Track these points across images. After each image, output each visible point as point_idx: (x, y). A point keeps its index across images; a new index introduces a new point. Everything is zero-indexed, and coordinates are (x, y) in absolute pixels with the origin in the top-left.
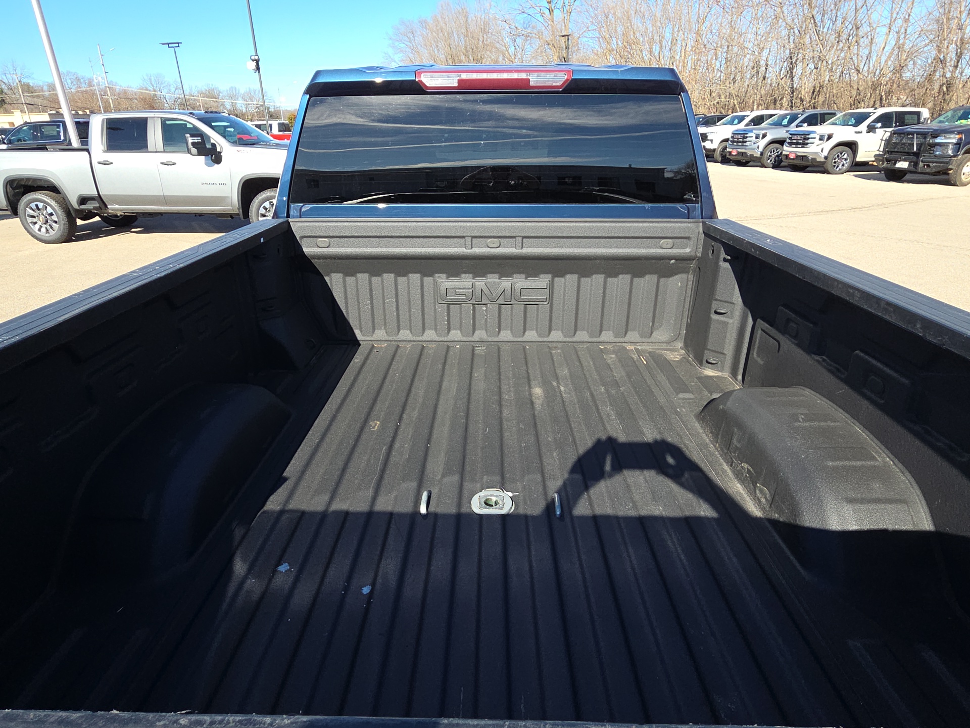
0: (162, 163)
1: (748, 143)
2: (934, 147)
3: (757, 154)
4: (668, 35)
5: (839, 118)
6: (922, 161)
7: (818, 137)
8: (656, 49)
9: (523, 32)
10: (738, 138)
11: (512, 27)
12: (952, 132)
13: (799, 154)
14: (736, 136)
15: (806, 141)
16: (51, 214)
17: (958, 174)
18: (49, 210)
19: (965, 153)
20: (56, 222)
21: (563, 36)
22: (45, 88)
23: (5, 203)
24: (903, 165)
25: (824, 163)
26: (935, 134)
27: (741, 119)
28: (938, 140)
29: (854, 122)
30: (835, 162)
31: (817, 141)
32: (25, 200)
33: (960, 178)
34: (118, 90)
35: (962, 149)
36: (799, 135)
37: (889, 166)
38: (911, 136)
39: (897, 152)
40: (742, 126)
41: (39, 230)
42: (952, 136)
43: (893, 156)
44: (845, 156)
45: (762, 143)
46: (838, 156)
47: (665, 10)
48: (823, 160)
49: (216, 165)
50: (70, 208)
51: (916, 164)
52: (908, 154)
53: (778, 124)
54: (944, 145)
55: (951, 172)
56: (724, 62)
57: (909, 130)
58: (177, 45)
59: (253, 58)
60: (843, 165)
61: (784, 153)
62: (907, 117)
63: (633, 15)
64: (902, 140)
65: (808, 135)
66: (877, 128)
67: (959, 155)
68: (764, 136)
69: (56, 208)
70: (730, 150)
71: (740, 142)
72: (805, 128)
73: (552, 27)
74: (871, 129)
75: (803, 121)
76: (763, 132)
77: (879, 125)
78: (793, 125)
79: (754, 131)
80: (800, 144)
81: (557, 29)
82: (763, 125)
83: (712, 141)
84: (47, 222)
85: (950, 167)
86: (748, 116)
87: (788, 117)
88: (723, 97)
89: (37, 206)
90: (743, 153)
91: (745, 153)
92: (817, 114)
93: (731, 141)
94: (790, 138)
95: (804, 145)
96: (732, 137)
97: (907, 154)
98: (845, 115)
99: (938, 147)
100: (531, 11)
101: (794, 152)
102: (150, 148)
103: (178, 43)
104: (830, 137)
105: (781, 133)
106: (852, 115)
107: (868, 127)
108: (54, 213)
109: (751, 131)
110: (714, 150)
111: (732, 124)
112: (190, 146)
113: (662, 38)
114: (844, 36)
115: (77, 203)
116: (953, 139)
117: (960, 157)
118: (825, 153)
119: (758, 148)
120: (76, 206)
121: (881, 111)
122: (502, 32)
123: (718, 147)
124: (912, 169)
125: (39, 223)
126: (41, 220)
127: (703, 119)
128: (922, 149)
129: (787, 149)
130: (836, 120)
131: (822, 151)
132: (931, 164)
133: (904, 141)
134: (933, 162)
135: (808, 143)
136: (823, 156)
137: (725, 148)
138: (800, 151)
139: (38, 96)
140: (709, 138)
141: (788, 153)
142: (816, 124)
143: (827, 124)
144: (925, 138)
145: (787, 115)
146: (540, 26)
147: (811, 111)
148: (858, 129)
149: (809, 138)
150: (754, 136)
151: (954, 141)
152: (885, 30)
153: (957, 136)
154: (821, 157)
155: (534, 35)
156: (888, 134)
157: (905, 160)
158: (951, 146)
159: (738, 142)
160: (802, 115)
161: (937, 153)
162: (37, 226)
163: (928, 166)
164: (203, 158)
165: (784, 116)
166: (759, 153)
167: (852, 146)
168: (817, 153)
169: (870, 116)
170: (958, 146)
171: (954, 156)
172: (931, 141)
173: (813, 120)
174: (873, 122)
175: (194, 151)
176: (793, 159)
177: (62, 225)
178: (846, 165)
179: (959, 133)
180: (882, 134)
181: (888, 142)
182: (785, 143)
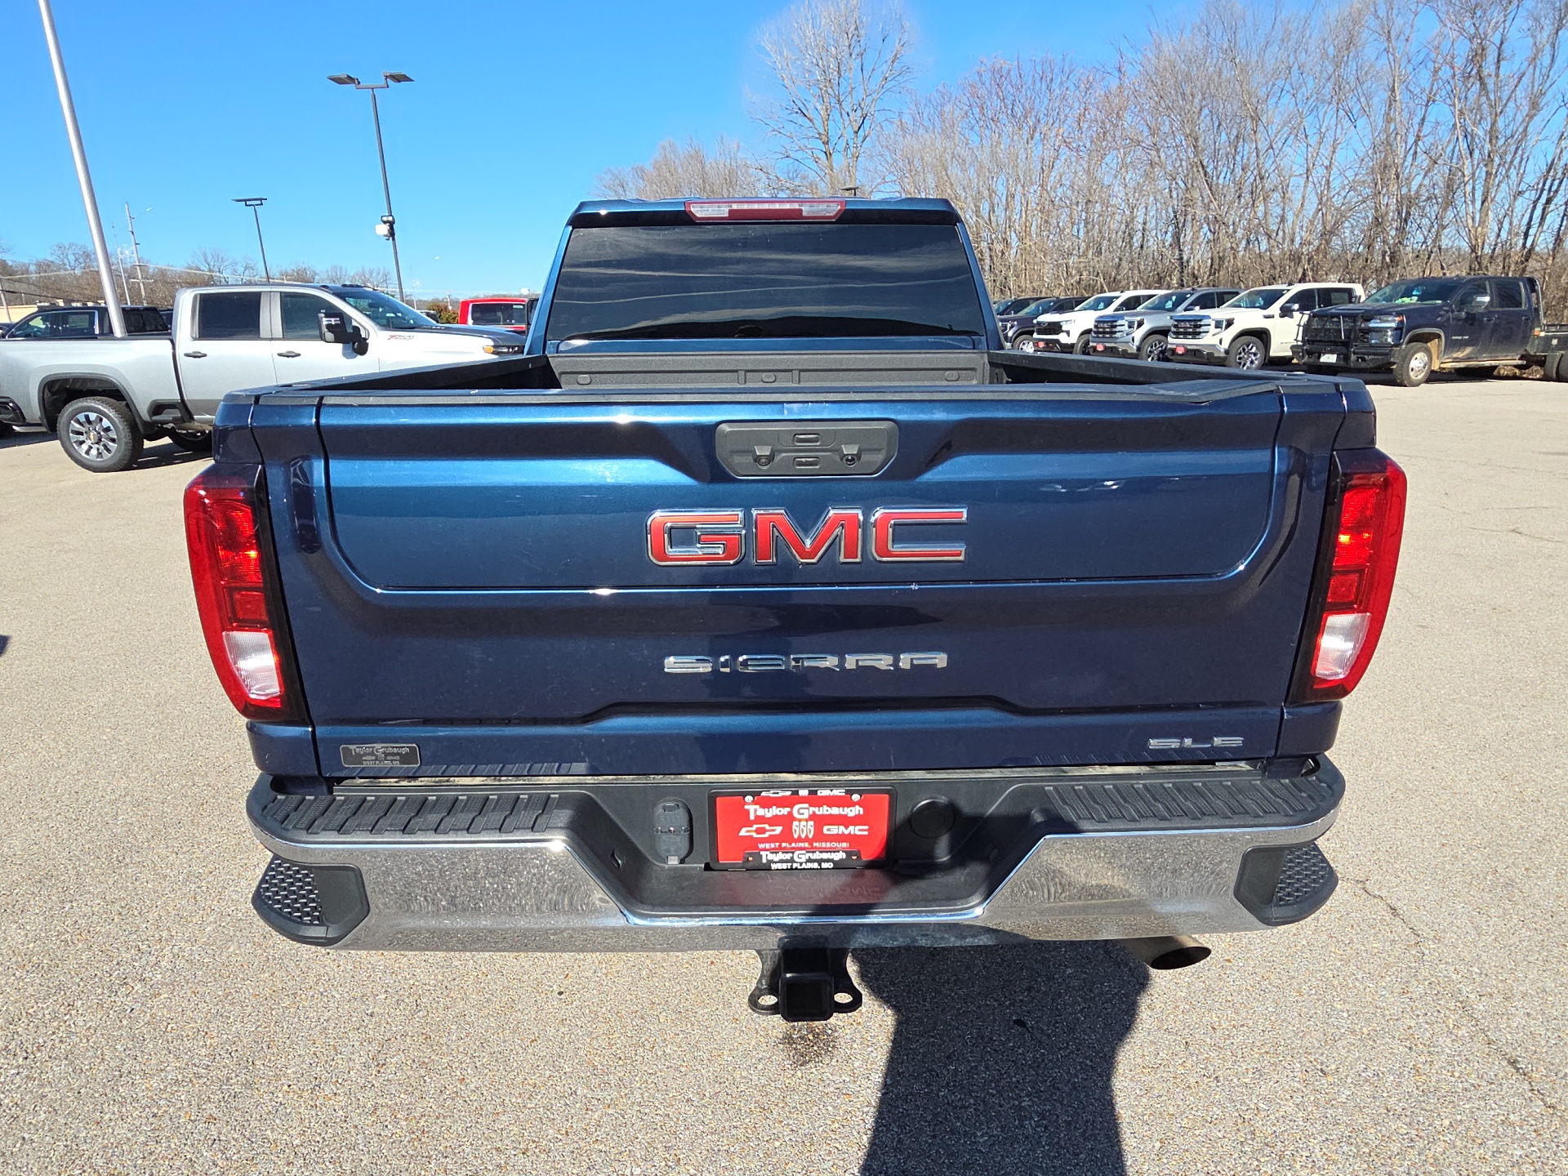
0: (280, 355)
1: (1118, 335)
2: (1367, 333)
3: (1133, 349)
4: (1001, 189)
5: (1242, 298)
6: (1354, 353)
7: (1213, 324)
8: (985, 207)
9: (788, 185)
10: (1104, 328)
11: (771, 177)
12: (1390, 314)
13: (1189, 347)
14: (1102, 325)
15: (1198, 330)
16: (107, 430)
17: (1405, 370)
18: (106, 423)
19: (1410, 341)
20: (113, 440)
21: (848, 190)
22: (32, 268)
23: (39, 414)
24: (1329, 358)
25: (1224, 359)
26: (1368, 316)
27: (1108, 302)
28: (1372, 325)
29: (1262, 303)
30: (1240, 358)
31: (1212, 329)
32: (71, 409)
33: (1408, 375)
34: (151, 270)
35: (1406, 336)
36: (1188, 321)
37: (1311, 360)
38: (1335, 319)
39: (1321, 341)
40: (1110, 311)
41: (87, 453)
42: (1390, 318)
43: (1315, 347)
44: (1254, 350)
45: (1138, 334)
46: (1244, 350)
47: (993, 154)
48: (1223, 355)
49: (359, 356)
50: (137, 419)
51: (1346, 358)
52: (1335, 343)
53: (1159, 307)
54: (1381, 331)
55: (1394, 367)
56: (1082, 225)
57: (1333, 311)
58: (259, 202)
59: (385, 219)
60: (1252, 362)
61: (1169, 346)
62: (1333, 296)
63: (949, 161)
64: (1324, 325)
65: (1200, 320)
66: (1294, 310)
67: (1402, 344)
68: (1140, 324)
69: (116, 420)
70: (1095, 344)
71: (1108, 333)
72: (1197, 311)
73: (831, 177)
74: (1286, 312)
75: (1193, 304)
76: (1139, 318)
77: (1296, 306)
78: (1179, 308)
79: (1126, 318)
80: (1190, 333)
81: (838, 180)
82: (1139, 309)
83: (1068, 333)
84: (100, 440)
85: (1392, 360)
86: (1117, 298)
87: (1174, 298)
88: (1085, 273)
89: (87, 417)
90: (1112, 348)
91: (1115, 348)
92: (1212, 294)
93: (1095, 333)
94: (1175, 326)
95: (1195, 334)
96: (1096, 326)
97: (1334, 345)
98: (1249, 294)
99: (1374, 334)
100: (799, 155)
101: (1183, 345)
102: (263, 334)
103: (261, 199)
104: (1230, 323)
105: (1164, 320)
106: (1259, 293)
107: (1281, 309)
108: (112, 428)
109: (1122, 317)
110: (1072, 345)
111: (1096, 309)
112: (325, 330)
113: (992, 192)
114: (1246, 189)
115: (149, 412)
116: (1391, 323)
117: (1404, 346)
118: (1225, 345)
119: (1133, 340)
120: (146, 416)
121: (1298, 288)
122: (757, 185)
123: (1079, 341)
124: (1342, 363)
125: (89, 442)
126: (92, 437)
127: (1055, 303)
128: (1352, 336)
129: (1172, 341)
130: (1239, 301)
131: (1221, 343)
132: (1366, 357)
133: (1328, 326)
134: (1369, 354)
135: (1200, 333)
136: (1222, 351)
137: (1087, 343)
138: (1190, 342)
139: (20, 281)
140: (1063, 329)
141: (1174, 347)
142: (1213, 307)
143: (1228, 306)
144: (1355, 322)
145: (1172, 295)
146: (812, 176)
147: (1204, 290)
148: (1268, 312)
149: (1201, 326)
150: (1126, 324)
151: (1393, 325)
152: (1302, 181)
153: (1397, 319)
154: (1219, 351)
155: (804, 189)
156: (1306, 318)
157: (1332, 352)
158: (1389, 333)
159: (1104, 333)
160: (1192, 294)
161: (1373, 341)
162: (85, 447)
163: (1363, 359)
164: (340, 346)
165: (1168, 297)
166: (1135, 348)
167: (1262, 336)
168: (1214, 346)
169: (1283, 295)
170: (1399, 332)
171: (1396, 345)
172: (1363, 325)
173: (1207, 302)
174: (1287, 302)
175: (329, 336)
176: (1182, 355)
177: (123, 444)
178: (1256, 362)
179: (1399, 314)
180: (1300, 318)
181: (1307, 328)
182: (1171, 334)
